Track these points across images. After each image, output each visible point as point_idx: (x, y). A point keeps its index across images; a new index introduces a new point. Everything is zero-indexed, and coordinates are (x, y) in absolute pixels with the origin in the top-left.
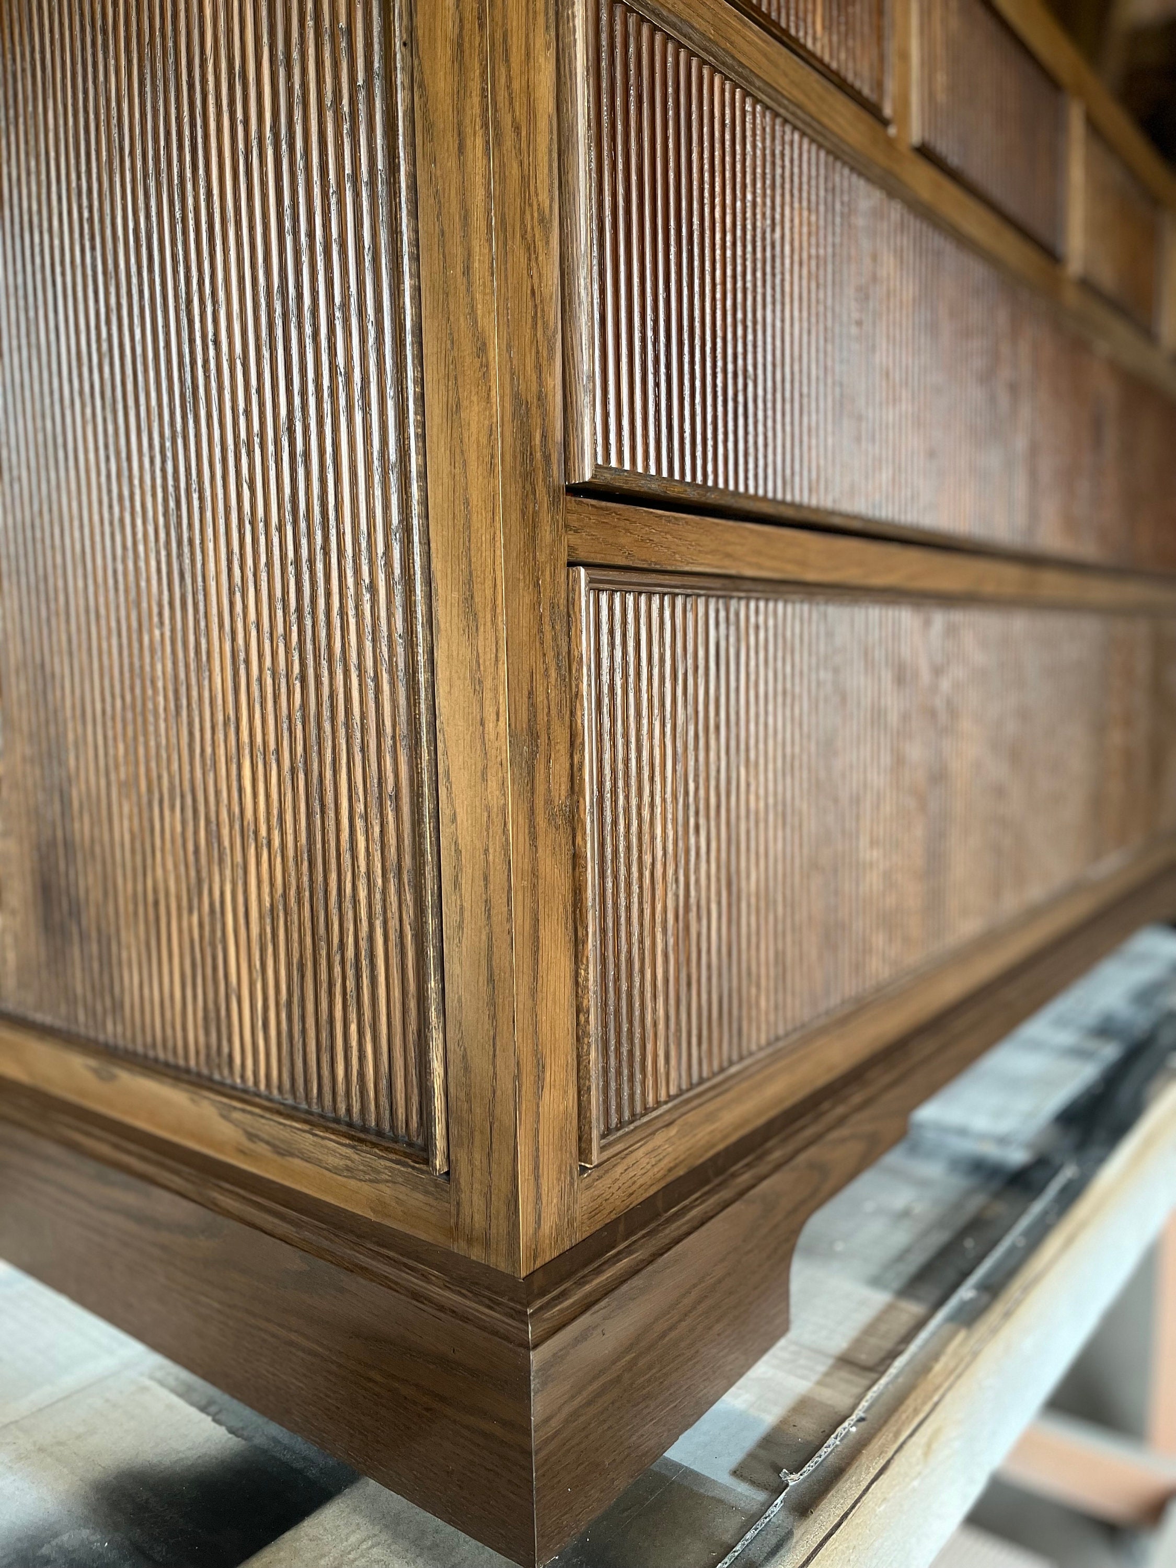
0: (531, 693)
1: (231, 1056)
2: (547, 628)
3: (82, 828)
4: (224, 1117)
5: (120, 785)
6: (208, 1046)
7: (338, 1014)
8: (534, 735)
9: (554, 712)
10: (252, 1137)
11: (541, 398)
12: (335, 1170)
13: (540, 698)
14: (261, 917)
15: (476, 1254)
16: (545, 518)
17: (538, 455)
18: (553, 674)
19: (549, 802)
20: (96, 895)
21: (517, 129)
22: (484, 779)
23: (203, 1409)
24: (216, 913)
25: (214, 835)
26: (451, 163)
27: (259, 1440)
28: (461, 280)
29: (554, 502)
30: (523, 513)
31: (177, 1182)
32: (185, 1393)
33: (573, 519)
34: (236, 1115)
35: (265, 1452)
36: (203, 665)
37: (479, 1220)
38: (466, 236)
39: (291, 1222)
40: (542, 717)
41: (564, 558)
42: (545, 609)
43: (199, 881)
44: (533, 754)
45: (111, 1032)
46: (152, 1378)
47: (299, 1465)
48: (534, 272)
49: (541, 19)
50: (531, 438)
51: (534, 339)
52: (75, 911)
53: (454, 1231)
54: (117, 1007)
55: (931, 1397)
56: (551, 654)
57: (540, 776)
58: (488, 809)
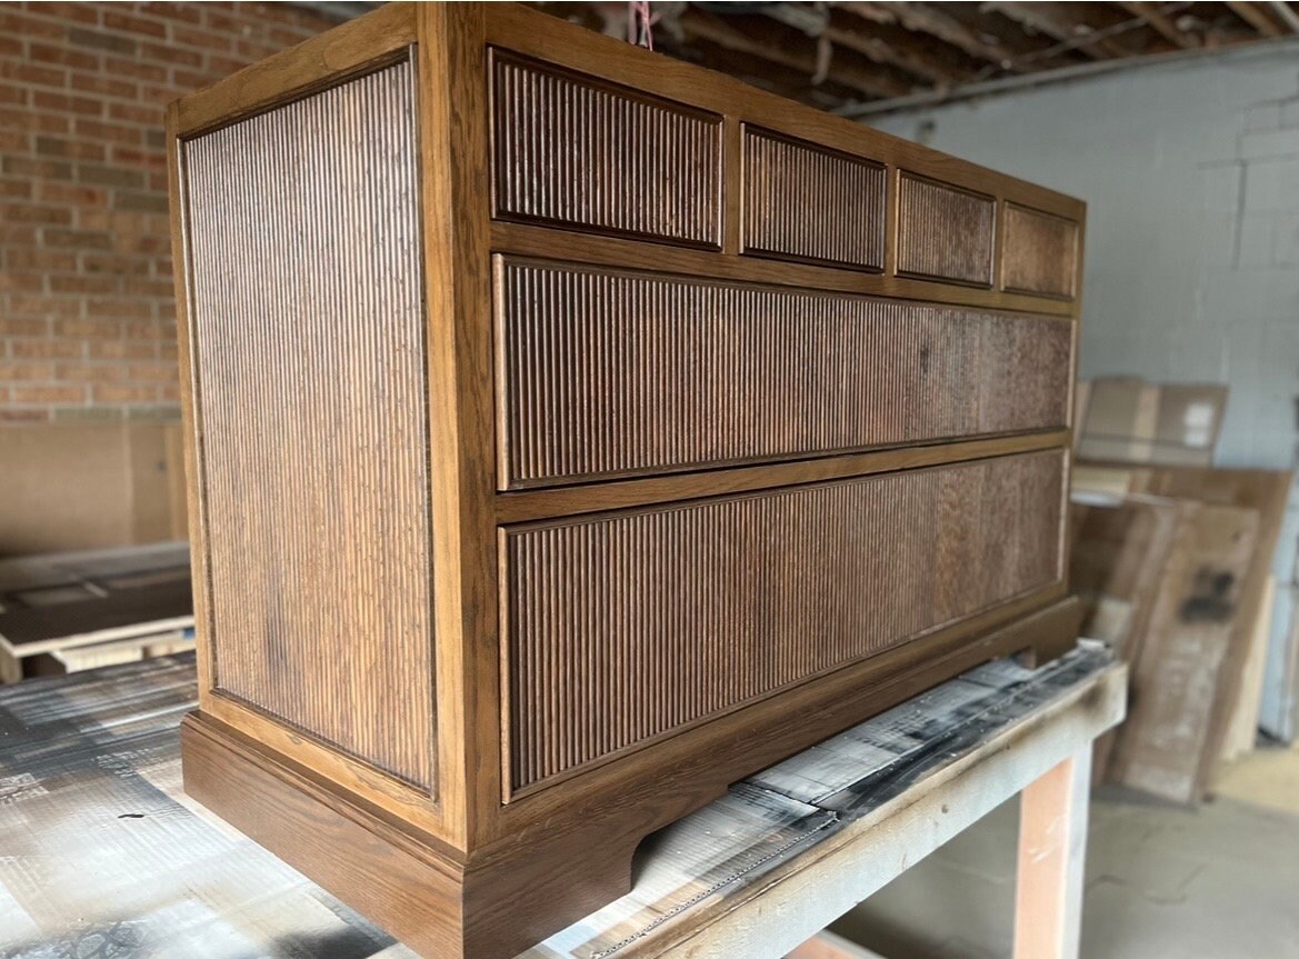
0: (474, 588)
1: (352, 737)
2: (484, 558)
3: (288, 614)
4: (348, 768)
5: (306, 598)
6: (343, 732)
7: (397, 723)
8: (475, 606)
9: (487, 594)
10: (360, 779)
11: (482, 457)
12: (395, 798)
13: (480, 589)
14: (366, 673)
15: (449, 842)
16: (483, 509)
17: (480, 482)
18: (487, 576)
19: (484, 635)
20: (294, 649)
21: (468, 344)
22: (452, 626)
23: (332, 909)
24: (347, 668)
25: (346, 629)
26: (441, 358)
27: (356, 924)
28: (444, 408)
29: (488, 500)
30: (471, 510)
31: (324, 798)
32: (324, 902)
33: (499, 506)
34: (354, 768)
35: (356, 929)
36: (342, 549)
37: (451, 827)
38: (445, 391)
39: (373, 821)
40: (480, 598)
41: (494, 523)
42: (483, 548)
43: (340, 651)
44: (475, 615)
45: (299, 720)
46: (310, 894)
47: (371, 936)
48: (478, 403)
49: (482, 292)
50: (475, 475)
51: (478, 432)
52: (283, 656)
53: (441, 829)
54: (303, 707)
55: (693, 929)
56: (485, 568)
57: (479, 625)
58: (453, 640)
